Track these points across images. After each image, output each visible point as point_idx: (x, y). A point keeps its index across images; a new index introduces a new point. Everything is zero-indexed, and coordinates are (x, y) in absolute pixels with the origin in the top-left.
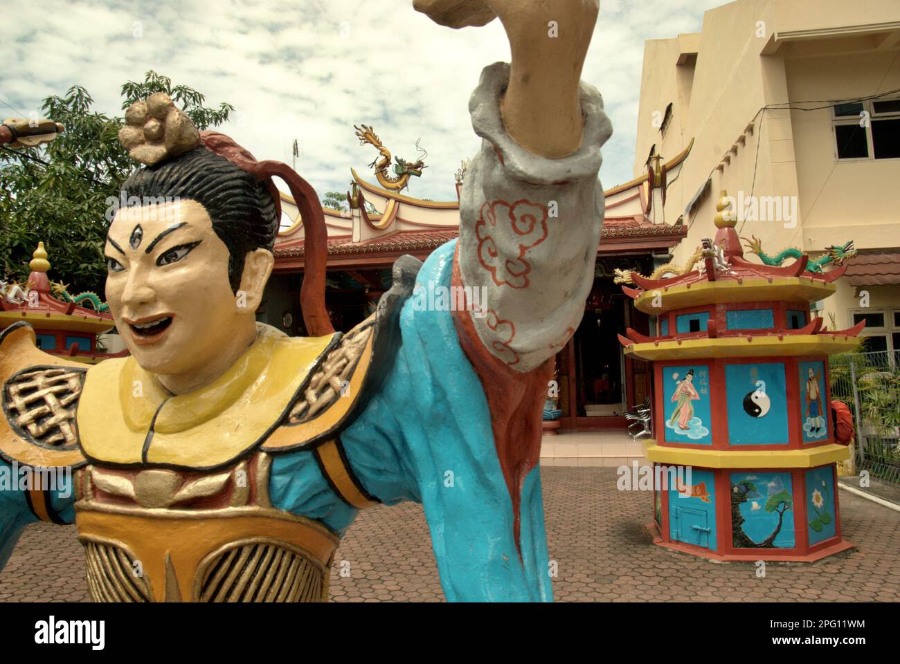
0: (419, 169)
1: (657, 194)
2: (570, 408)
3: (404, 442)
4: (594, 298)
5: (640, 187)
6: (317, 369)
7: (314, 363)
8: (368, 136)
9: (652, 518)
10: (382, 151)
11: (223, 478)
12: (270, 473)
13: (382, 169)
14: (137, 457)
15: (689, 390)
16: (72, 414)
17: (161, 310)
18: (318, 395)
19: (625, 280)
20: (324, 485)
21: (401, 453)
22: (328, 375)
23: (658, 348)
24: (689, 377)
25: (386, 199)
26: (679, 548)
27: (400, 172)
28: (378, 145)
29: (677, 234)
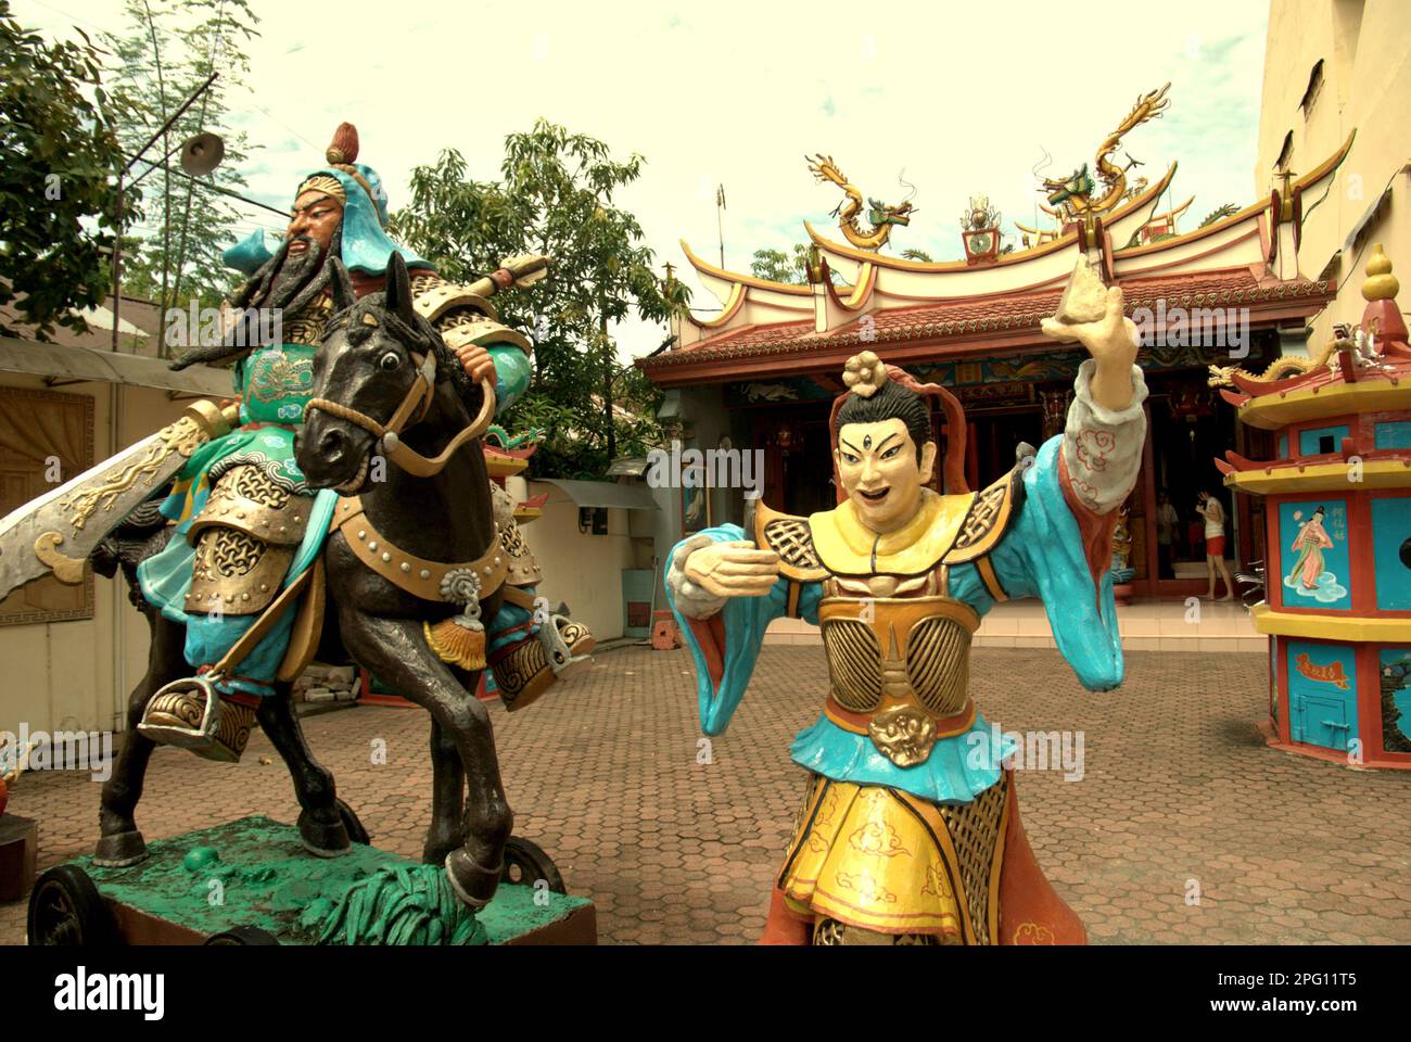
0: (905, 215)
1: (1287, 233)
2: (1147, 566)
3: (1028, 557)
4: (1183, 399)
5: (1260, 217)
6: (969, 515)
7: (966, 512)
8: (827, 171)
9: (1268, 716)
10: (848, 191)
11: (921, 580)
12: (949, 576)
13: (849, 219)
14: (869, 570)
15: (1318, 534)
16: (810, 547)
17: (885, 484)
18: (974, 531)
19: (1224, 381)
20: (980, 584)
21: (1026, 563)
22: (979, 519)
23: (1271, 477)
24: (1318, 517)
25: (857, 264)
26: (1304, 751)
27: (878, 221)
28: (842, 183)
29: (1321, 294)
